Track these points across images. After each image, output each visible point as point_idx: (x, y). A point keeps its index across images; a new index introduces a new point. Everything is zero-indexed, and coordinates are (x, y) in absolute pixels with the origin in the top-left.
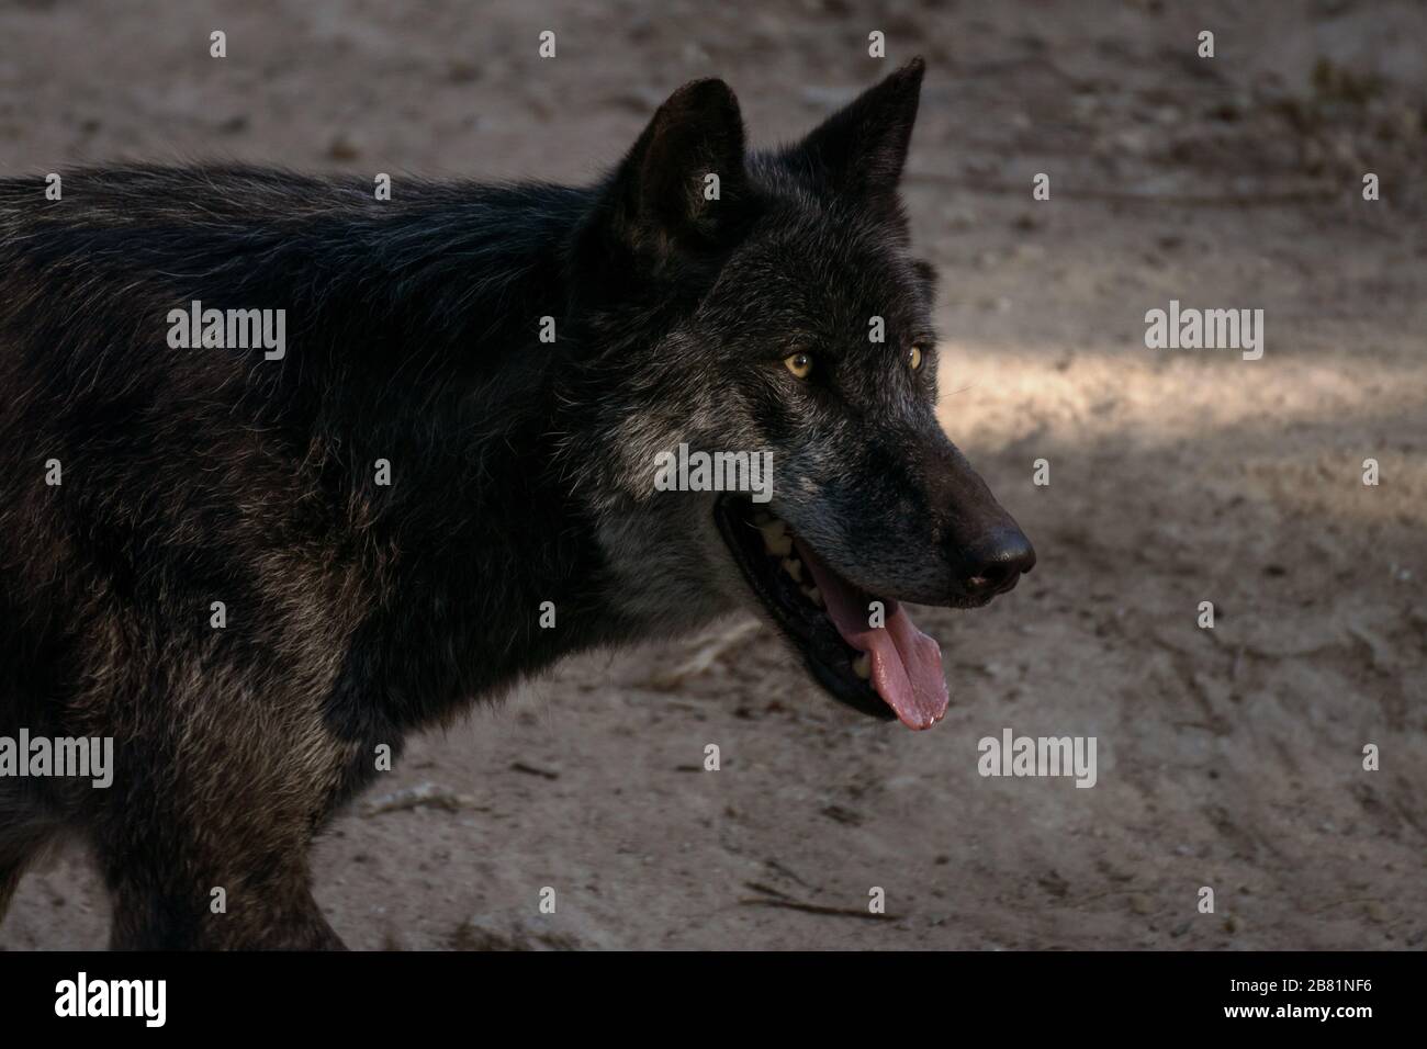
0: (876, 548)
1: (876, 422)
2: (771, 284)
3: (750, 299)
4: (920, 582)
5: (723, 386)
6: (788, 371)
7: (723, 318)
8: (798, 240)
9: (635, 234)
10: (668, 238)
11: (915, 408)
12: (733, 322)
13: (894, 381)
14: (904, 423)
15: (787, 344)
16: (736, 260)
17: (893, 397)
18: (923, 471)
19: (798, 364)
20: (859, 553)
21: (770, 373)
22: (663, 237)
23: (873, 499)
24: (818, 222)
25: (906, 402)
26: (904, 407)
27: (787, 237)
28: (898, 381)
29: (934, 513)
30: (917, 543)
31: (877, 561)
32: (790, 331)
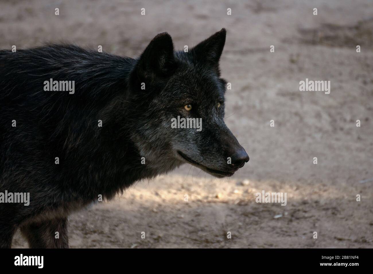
0: (207, 155)
1: (208, 123)
2: (180, 87)
3: (175, 91)
4: (219, 165)
5: (168, 114)
6: (185, 109)
7: (168, 95)
8: (187, 74)
9: (146, 73)
10: (154, 74)
11: (218, 119)
12: (171, 96)
13: (213, 112)
14: (216, 123)
15: (185, 102)
16: (171, 80)
17: (213, 116)
18: (220, 136)
19: (188, 107)
20: (204, 156)
21: (181, 110)
22: (153, 74)
23: (207, 143)
24: (193, 70)
25: (216, 117)
26: (215, 119)
27: (184, 74)
28: (214, 112)
29: (222, 147)
30: (218, 154)
31: (208, 158)
32: (186, 99)
